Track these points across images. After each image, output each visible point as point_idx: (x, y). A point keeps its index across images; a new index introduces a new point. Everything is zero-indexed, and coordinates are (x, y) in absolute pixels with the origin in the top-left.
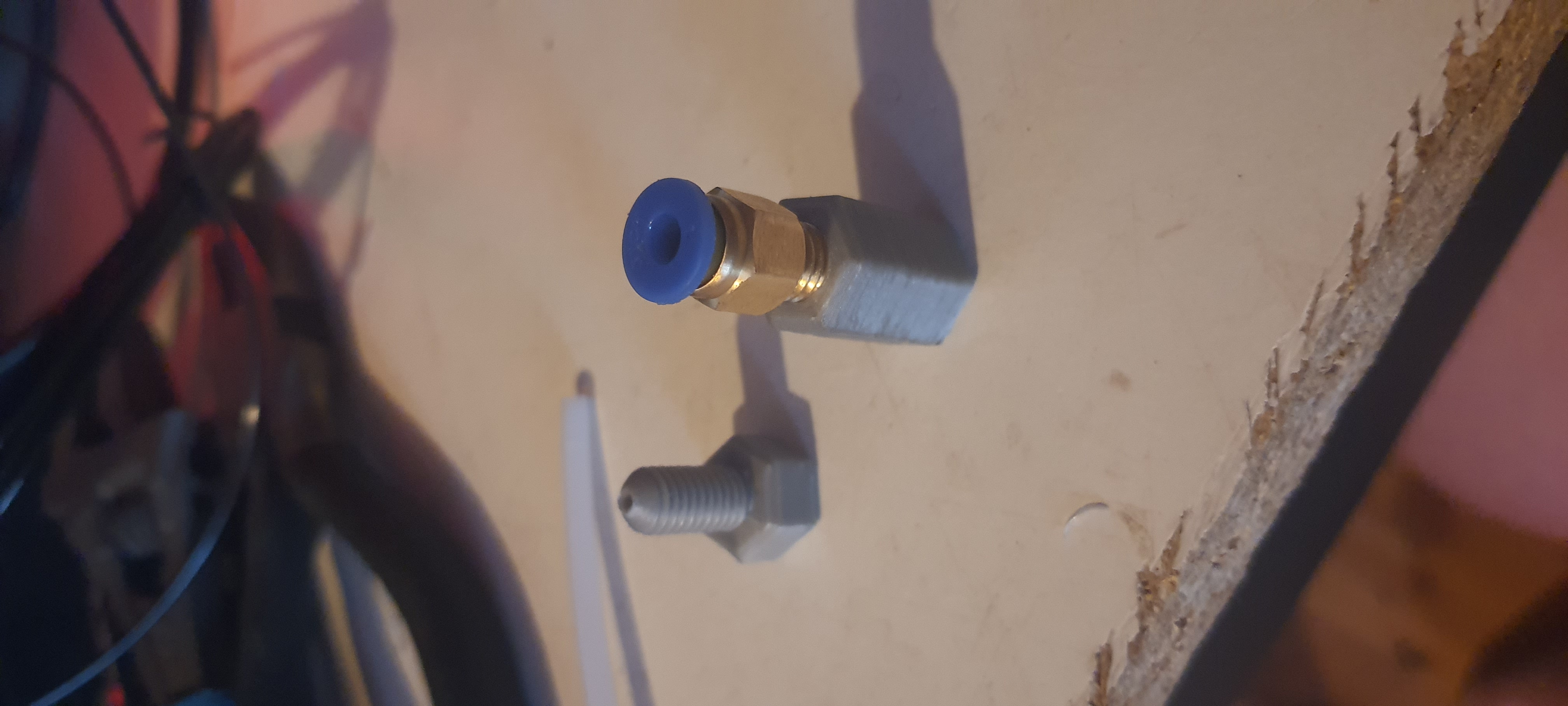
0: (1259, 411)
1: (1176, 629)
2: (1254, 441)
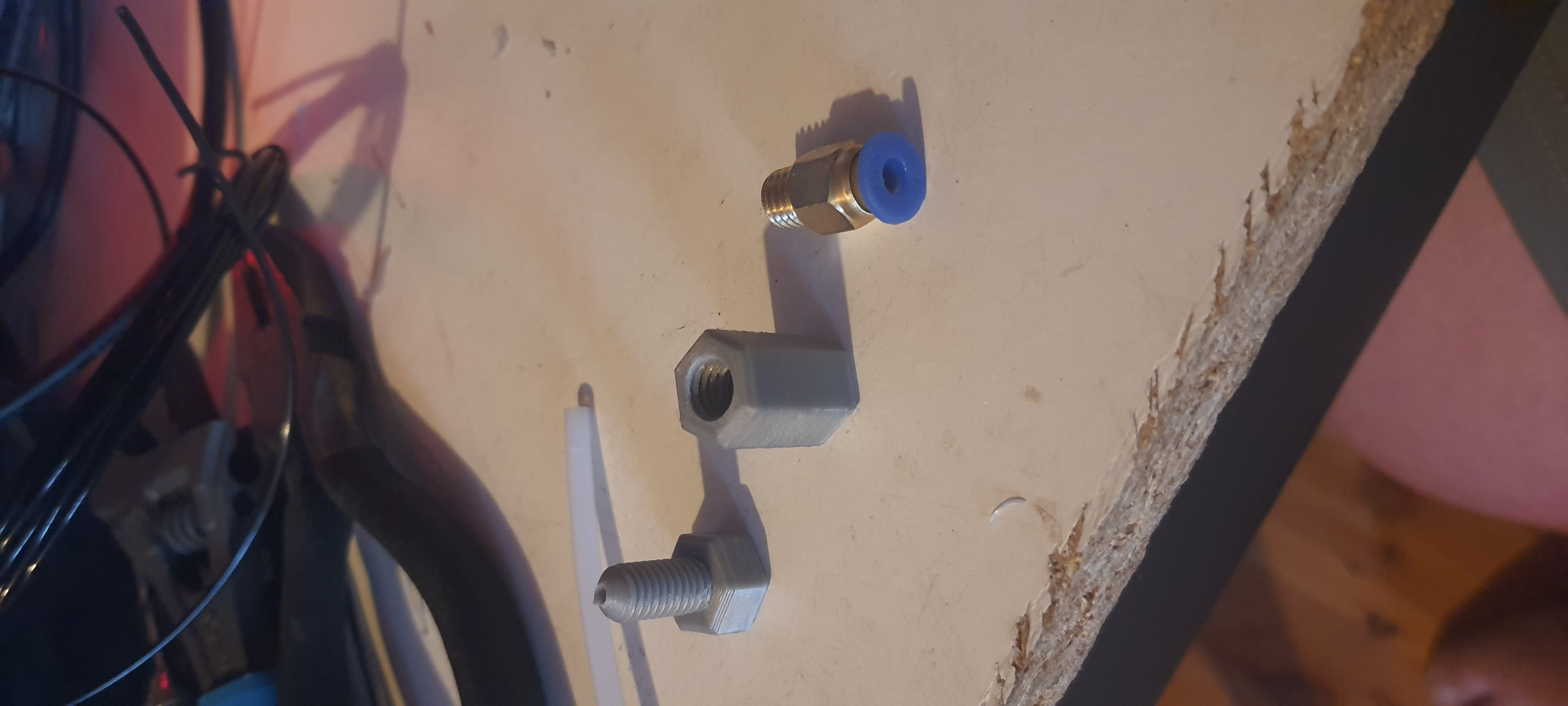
0: (1142, 421)
1: (1085, 600)
2: (1139, 447)
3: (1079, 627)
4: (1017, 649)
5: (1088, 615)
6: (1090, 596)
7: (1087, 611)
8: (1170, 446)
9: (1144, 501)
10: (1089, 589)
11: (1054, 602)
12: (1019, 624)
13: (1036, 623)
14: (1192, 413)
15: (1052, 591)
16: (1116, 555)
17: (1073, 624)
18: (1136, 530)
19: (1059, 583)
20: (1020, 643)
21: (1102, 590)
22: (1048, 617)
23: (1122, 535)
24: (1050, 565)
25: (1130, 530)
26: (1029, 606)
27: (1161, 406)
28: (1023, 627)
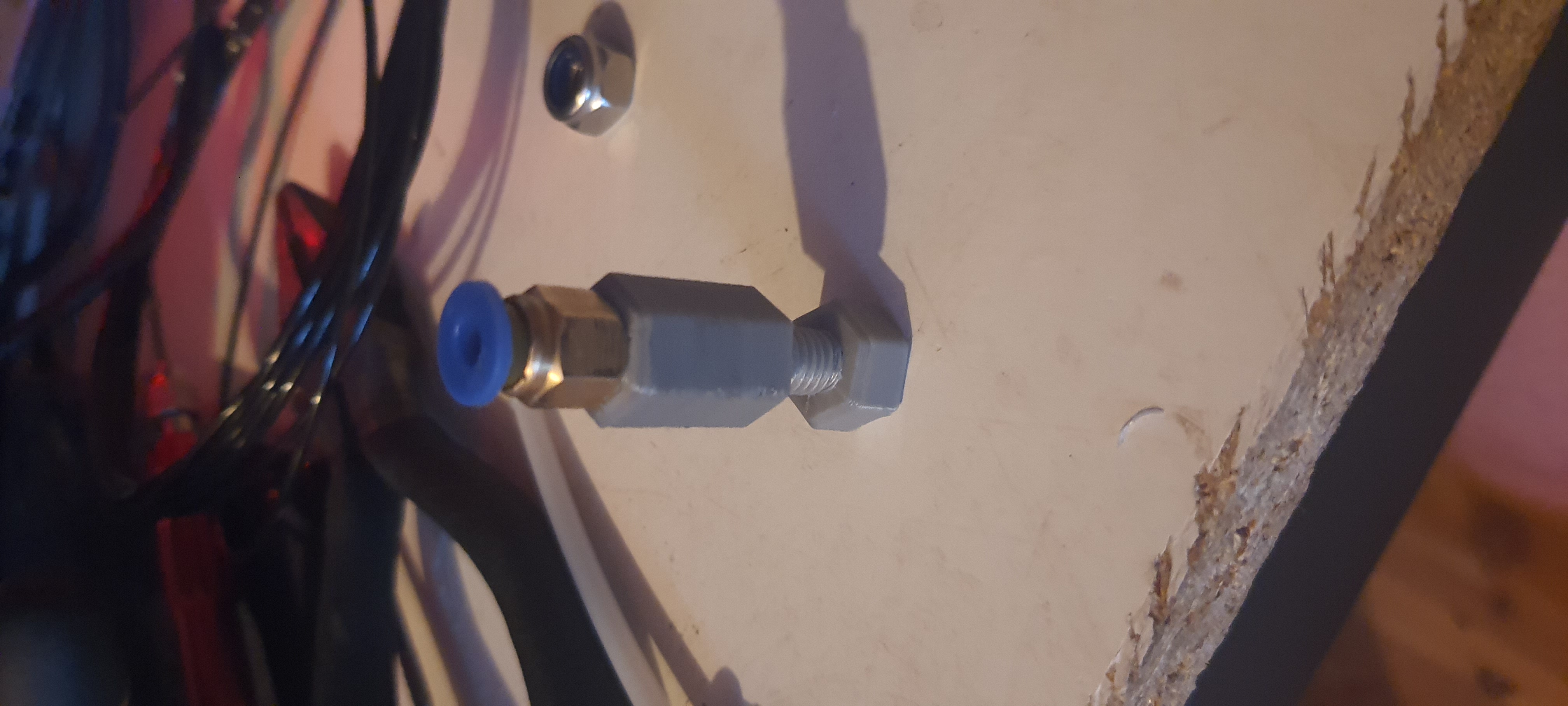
0: (1313, 297)
1: (1238, 537)
2: (1310, 329)
3: (1230, 574)
4: (1156, 596)
5: (1241, 558)
6: (1244, 532)
7: (1241, 551)
8: (1346, 336)
9: (1313, 408)
10: (1243, 522)
11: (1203, 534)
12: (1157, 565)
13: (1180, 562)
14: (1373, 294)
15: (1200, 519)
16: (1277, 478)
17: (1223, 568)
18: (1301, 448)
19: (1209, 510)
20: (1159, 587)
21: (1259, 526)
22: (1195, 553)
23: (1285, 453)
24: (1197, 488)
25: (1294, 447)
26: (1171, 540)
27: (1337, 279)
28: (1163, 568)
